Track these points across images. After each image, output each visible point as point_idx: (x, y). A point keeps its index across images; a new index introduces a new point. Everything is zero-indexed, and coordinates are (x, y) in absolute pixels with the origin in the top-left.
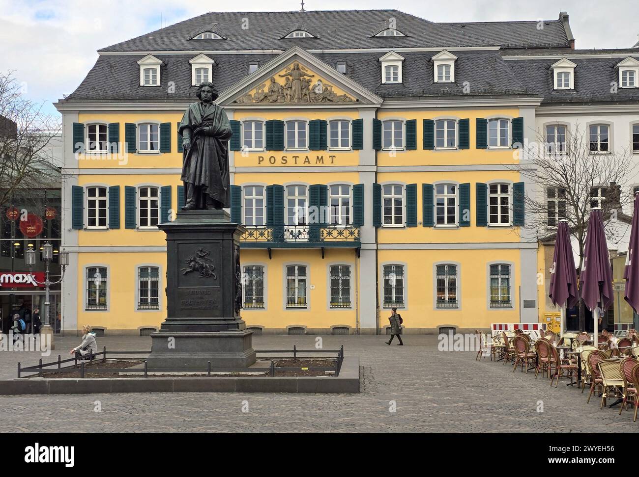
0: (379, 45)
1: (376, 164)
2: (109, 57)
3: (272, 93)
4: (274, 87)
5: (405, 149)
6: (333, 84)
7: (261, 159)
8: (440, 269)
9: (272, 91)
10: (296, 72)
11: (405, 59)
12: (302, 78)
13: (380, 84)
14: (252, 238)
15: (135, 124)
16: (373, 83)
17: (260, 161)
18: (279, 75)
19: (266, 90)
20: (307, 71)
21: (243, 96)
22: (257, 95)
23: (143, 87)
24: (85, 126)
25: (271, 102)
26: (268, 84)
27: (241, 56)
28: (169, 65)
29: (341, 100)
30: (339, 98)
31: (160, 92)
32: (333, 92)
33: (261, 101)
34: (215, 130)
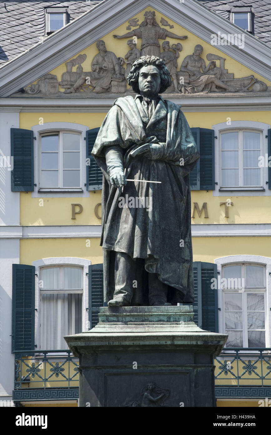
3: (99, 73)
4: (104, 59)
6: (228, 55)
7: (77, 209)
9: (101, 69)
10: (150, 32)
12: (161, 42)
14: (61, 377)
17: (74, 215)
18: (115, 36)
19: (87, 66)
20: (172, 27)
21: (40, 78)
22: (67, 78)
25: (98, 93)
26: (91, 54)
29: (244, 87)
30: (239, 83)
32: (227, 70)
33: (77, 88)
34: (171, 149)
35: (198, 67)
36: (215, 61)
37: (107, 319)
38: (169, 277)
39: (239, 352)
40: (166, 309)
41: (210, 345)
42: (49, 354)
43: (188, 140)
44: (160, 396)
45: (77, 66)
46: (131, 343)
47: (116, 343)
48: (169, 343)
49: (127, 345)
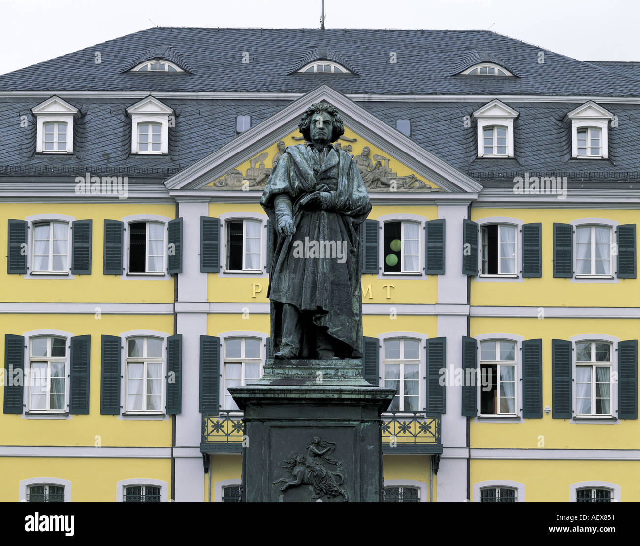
0: (471, 89)
1: (469, 303)
5: (520, 275)
6: (392, 156)
7: (257, 289)
11: (519, 116)
13: (474, 158)
15: (26, 223)
16: (461, 156)
17: (254, 292)
18: (293, 138)
21: (227, 173)
22: (251, 173)
23: (41, 154)
27: (220, 103)
28: (89, 117)
29: (406, 184)
30: (401, 181)
31: (72, 163)
32: (391, 169)
33: (260, 182)
34: (342, 198)
35: (366, 166)
36: (380, 161)
37: (272, 372)
38: (337, 331)
39: (396, 415)
40: (334, 362)
41: (379, 399)
42: (231, 413)
43: (360, 190)
44: (326, 450)
45: (259, 163)
46: (297, 396)
47: (282, 396)
48: (336, 396)
49: (292, 398)
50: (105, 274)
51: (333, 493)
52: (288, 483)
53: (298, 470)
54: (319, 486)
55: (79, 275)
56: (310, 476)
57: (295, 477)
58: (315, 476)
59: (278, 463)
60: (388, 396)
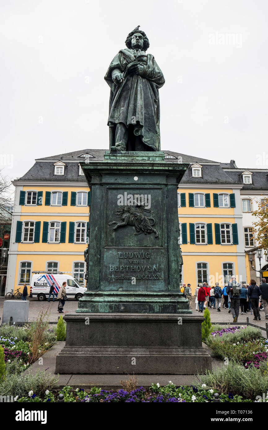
2: (40, 162)
5: (180, 206)
8: (199, 265)
15: (50, 192)
23: (56, 175)
24: (26, 192)
28: (68, 167)
31: (63, 178)
34: (150, 69)
37: (109, 158)
38: (148, 141)
46: (125, 168)
47: (115, 168)
48: (150, 168)
49: (122, 169)
50: (71, 205)
51: (149, 231)
52: (118, 224)
53: (125, 215)
54: (138, 227)
55: (64, 206)
56: (133, 220)
57: (123, 220)
58: (137, 219)
59: (112, 212)
60: (184, 168)
